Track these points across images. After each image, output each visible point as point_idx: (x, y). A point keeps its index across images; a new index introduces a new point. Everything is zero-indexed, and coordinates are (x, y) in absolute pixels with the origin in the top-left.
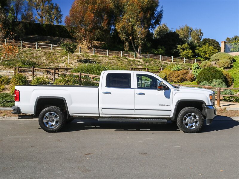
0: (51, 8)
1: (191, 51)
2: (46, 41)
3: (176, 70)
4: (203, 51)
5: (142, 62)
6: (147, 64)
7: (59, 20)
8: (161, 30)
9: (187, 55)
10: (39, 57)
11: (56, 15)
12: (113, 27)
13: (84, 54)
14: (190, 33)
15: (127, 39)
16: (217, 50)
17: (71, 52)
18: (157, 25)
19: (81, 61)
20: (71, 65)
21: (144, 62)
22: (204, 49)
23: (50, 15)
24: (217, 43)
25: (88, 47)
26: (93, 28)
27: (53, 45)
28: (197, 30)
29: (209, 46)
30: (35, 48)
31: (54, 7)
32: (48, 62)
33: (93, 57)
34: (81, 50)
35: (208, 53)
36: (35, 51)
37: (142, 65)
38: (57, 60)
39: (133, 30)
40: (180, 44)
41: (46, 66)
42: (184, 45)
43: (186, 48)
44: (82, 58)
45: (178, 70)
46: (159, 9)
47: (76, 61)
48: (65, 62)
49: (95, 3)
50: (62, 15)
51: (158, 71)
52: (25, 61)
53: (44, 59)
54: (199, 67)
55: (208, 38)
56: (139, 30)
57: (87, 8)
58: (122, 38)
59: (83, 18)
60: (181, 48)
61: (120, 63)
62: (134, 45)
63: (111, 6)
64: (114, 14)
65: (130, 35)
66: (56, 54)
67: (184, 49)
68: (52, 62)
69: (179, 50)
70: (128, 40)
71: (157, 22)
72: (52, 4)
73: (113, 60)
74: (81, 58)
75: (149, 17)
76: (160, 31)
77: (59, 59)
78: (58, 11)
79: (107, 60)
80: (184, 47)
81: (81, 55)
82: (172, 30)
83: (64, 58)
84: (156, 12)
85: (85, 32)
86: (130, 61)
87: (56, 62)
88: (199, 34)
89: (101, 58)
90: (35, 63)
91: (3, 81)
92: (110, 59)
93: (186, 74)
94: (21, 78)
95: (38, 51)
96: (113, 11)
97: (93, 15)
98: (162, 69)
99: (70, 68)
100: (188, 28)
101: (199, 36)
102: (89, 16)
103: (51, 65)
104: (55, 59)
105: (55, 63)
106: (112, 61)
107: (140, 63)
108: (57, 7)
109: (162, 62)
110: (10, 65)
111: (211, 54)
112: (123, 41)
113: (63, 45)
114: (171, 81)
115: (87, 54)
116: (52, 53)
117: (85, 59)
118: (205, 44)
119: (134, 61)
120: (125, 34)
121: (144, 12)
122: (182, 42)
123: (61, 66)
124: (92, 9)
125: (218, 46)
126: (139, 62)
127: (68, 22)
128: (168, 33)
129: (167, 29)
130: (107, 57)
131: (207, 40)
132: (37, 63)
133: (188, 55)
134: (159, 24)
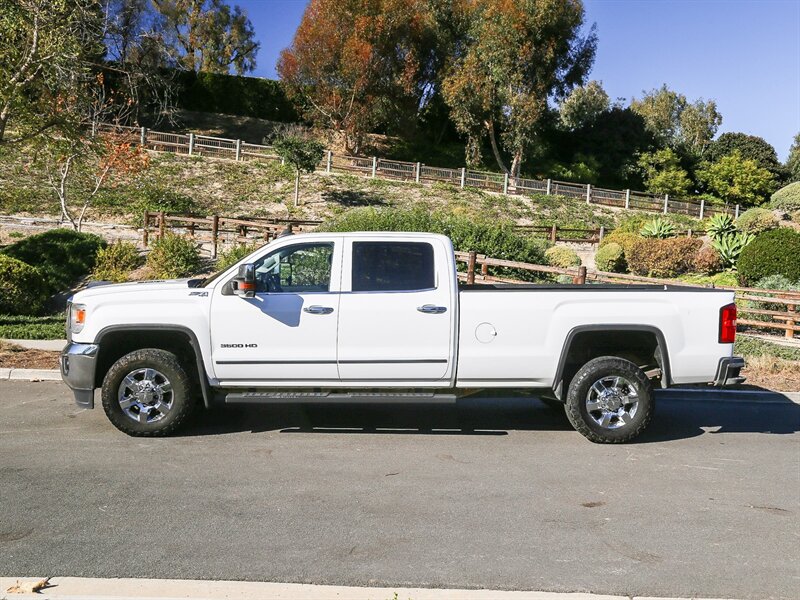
0: (221, 21)
1: (682, 174)
2: (214, 129)
3: (656, 236)
4: (723, 173)
5: (530, 205)
6: (547, 212)
7: (247, 61)
8: (583, 103)
9: (670, 185)
10: (202, 181)
11: (236, 45)
12: (428, 88)
13: (342, 175)
14: (679, 113)
15: (476, 130)
16: (767, 173)
17: (305, 166)
18: (576, 86)
19: (334, 196)
20: (305, 209)
21: (537, 206)
22: (726, 168)
23: (218, 44)
24: (769, 148)
25: (351, 151)
26: (368, 90)
27: (244, 143)
28: (701, 107)
29: (743, 158)
30: (186, 150)
31: (232, 19)
32: (231, 197)
33: (371, 184)
34: (331, 163)
35: (740, 183)
36: (186, 162)
37: (529, 214)
38: (258, 191)
39: (497, 99)
40: (646, 151)
41: (224, 210)
42: (659, 152)
43: (668, 163)
44: (338, 188)
45: (664, 237)
46: (583, 32)
47: (318, 196)
48: (283, 198)
49: (377, 9)
50: (256, 45)
51: (584, 238)
52: (160, 193)
53: (216, 189)
54: (733, 227)
55: (737, 133)
56: (516, 100)
57: (352, 24)
58: (461, 127)
59: (338, 56)
60: (650, 164)
61: (459, 208)
62: (500, 149)
63: (429, 19)
64: (434, 47)
65: (486, 116)
66: (255, 172)
67: (659, 168)
68: (243, 200)
69: (642, 168)
70: (478, 133)
71: (576, 76)
72: (225, 10)
73: (436, 198)
74: (334, 187)
75: (551, 59)
76: (580, 107)
77: (264, 188)
78: (244, 31)
79: (417, 195)
80: (662, 161)
81: (332, 176)
82: (621, 102)
83: (279, 186)
84: (574, 44)
85: (344, 102)
86: (491, 202)
87: (254, 199)
88: (709, 118)
89: (398, 190)
90: (190, 201)
91: (121, 258)
92: (427, 194)
93: (690, 248)
94: (182, 249)
95: (196, 160)
96: (434, 37)
97: (368, 48)
98: (602, 231)
99: (303, 218)
100: (672, 97)
101: (710, 125)
102: (357, 53)
103: (242, 207)
104: (251, 189)
105: (255, 202)
106: (433, 200)
107: (525, 210)
108: (240, 17)
109: (595, 209)
110: (112, 205)
111: (748, 184)
112: (466, 135)
113: (281, 143)
114: (640, 270)
115: (354, 176)
116: (240, 170)
117: (346, 189)
118: (727, 152)
119: (504, 202)
120: (471, 112)
121: (538, 44)
122: (653, 143)
123: (272, 211)
124: (367, 30)
125: (771, 161)
126: (520, 204)
127: (288, 68)
128: (606, 113)
129: (603, 100)
130: (415, 186)
131: (735, 138)
132: (195, 200)
133: (674, 185)
134: (581, 83)
